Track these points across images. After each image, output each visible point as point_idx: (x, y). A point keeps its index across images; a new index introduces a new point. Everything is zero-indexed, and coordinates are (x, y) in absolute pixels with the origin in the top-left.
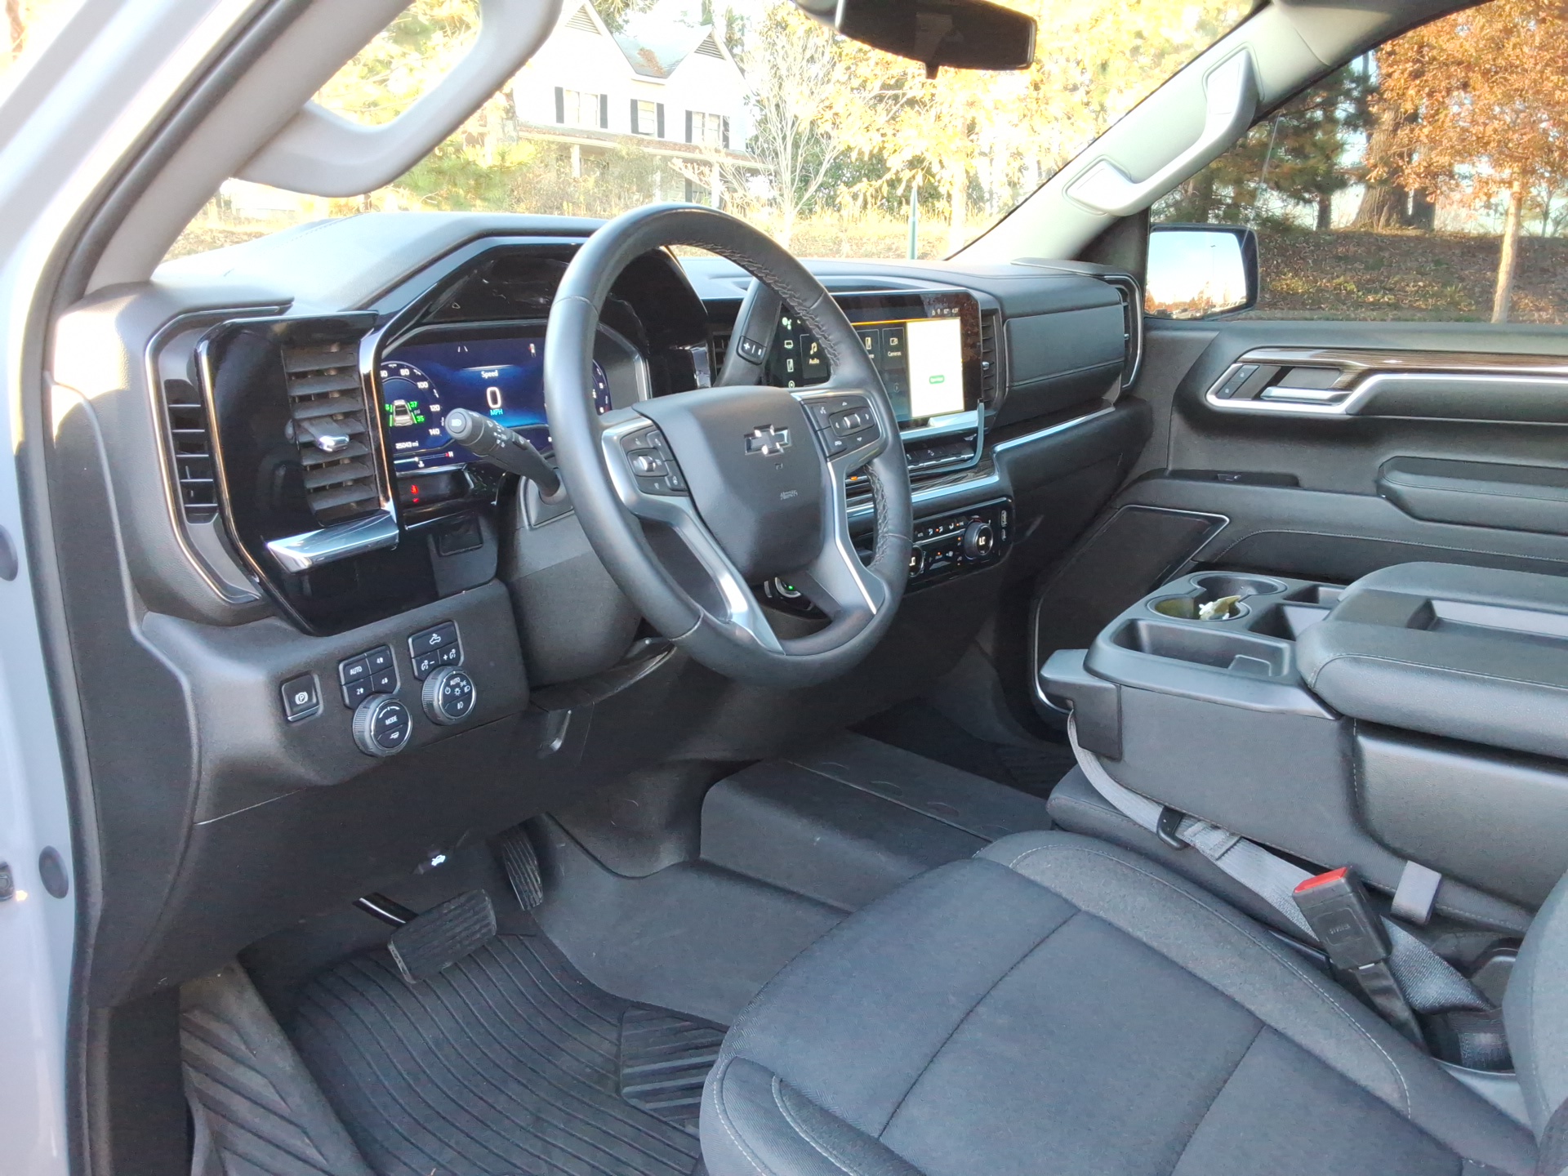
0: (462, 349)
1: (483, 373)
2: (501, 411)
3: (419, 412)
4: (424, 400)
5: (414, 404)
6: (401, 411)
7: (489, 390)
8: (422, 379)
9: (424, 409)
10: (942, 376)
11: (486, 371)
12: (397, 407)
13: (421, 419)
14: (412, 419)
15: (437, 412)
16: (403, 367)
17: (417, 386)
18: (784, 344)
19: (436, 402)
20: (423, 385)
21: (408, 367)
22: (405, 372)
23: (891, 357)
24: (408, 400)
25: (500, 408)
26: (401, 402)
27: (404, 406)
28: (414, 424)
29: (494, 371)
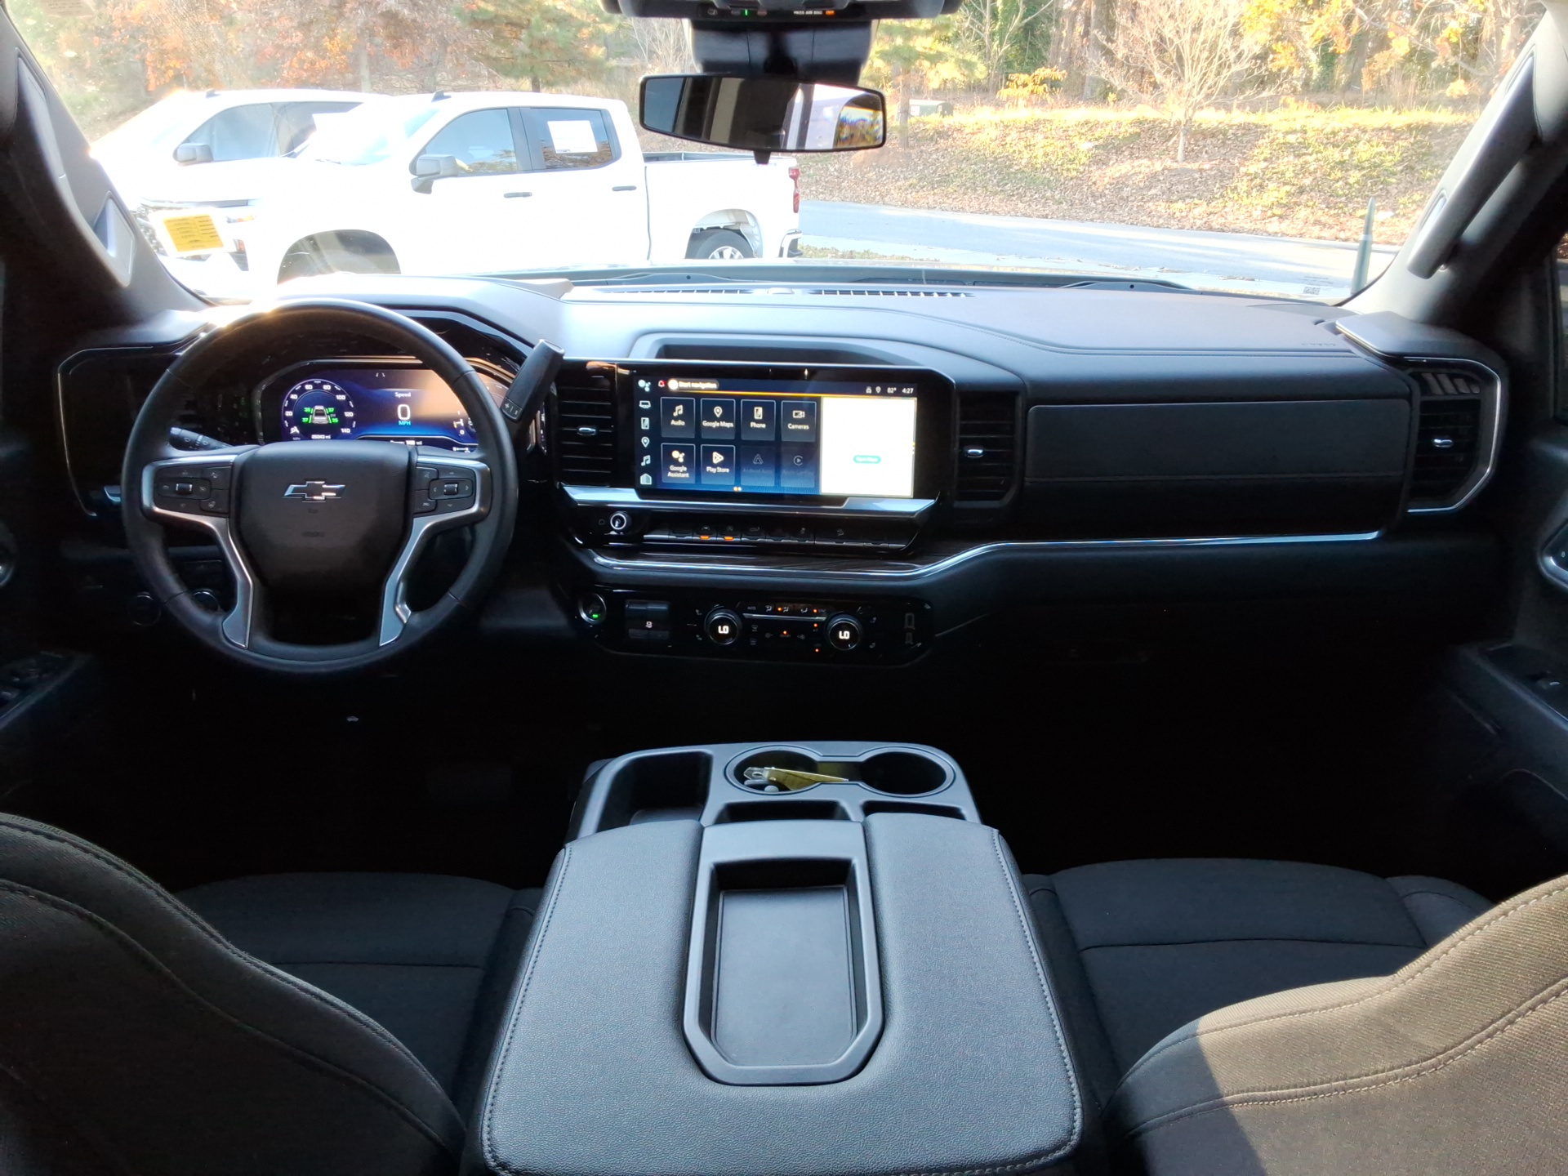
0: (380, 375)
1: (396, 393)
2: (410, 423)
3: (334, 415)
4: (340, 409)
5: (331, 410)
6: (319, 414)
7: (400, 407)
8: (341, 393)
9: (339, 413)
10: (877, 457)
11: (400, 392)
12: (317, 410)
13: (336, 420)
14: (328, 420)
15: (350, 418)
16: (326, 383)
17: (335, 398)
18: (639, 403)
19: (350, 409)
20: (341, 397)
21: (330, 384)
22: (327, 387)
23: (792, 430)
24: (327, 406)
25: (408, 421)
26: (321, 408)
27: (322, 410)
28: (329, 424)
29: (407, 392)
